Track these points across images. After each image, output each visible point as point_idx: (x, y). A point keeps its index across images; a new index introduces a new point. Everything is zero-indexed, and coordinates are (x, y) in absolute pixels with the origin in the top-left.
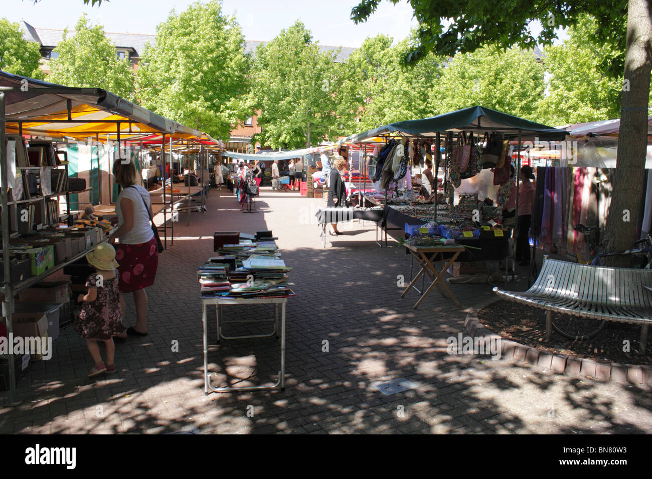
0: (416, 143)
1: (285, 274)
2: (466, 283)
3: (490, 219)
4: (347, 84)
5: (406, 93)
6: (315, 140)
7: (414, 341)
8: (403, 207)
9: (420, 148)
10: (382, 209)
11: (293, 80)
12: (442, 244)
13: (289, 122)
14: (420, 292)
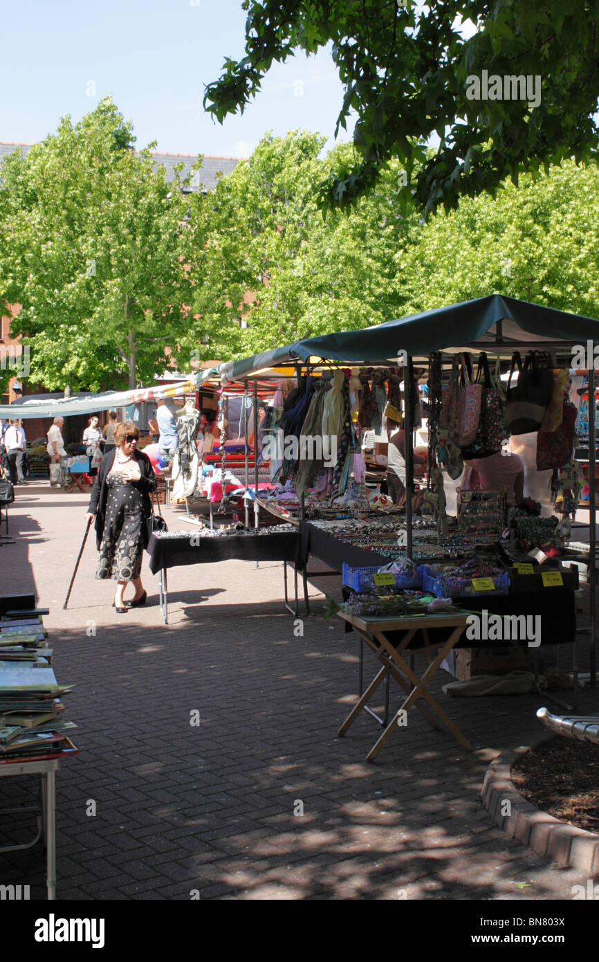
0: (364, 378)
1: (57, 700)
2: (484, 696)
3: (532, 547)
4: (216, 242)
5: (351, 260)
6: (150, 369)
7: (366, 838)
8: (341, 524)
9: (374, 388)
10: (294, 530)
11: (93, 235)
12: (425, 610)
13: (85, 331)
14: (381, 721)
